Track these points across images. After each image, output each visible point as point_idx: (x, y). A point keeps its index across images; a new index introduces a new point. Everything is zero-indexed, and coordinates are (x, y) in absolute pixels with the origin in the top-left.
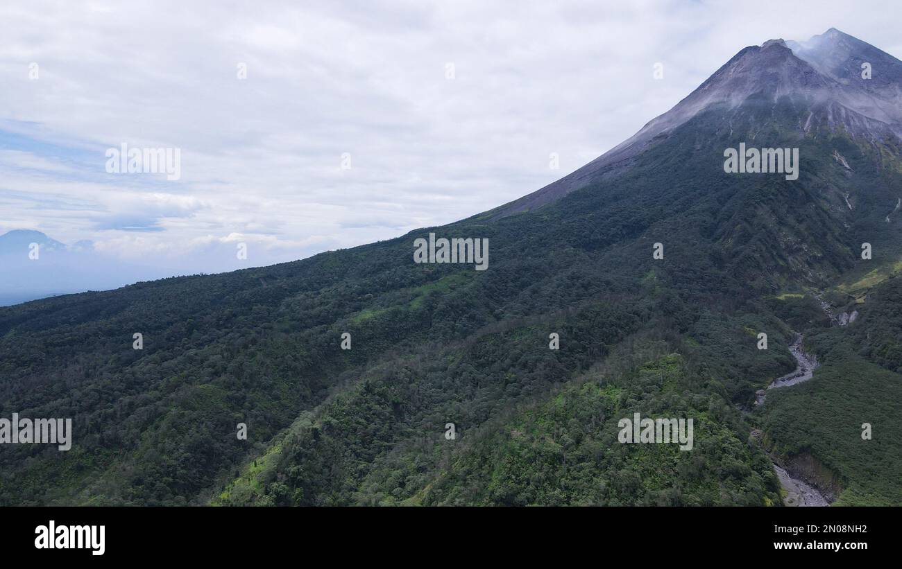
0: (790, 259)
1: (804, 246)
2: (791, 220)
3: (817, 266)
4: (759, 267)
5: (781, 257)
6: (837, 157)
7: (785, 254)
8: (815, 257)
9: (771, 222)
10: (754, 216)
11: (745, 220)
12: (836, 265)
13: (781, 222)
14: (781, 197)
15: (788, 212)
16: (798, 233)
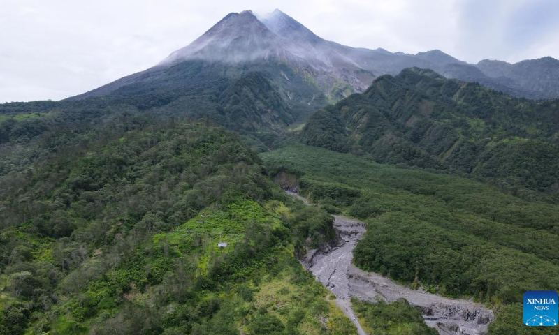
0: (262, 116)
1: (269, 110)
2: (261, 96)
3: (275, 121)
4: (245, 116)
5: (257, 114)
6: (283, 74)
7: (259, 113)
8: (275, 117)
9: (251, 95)
10: (241, 91)
11: (236, 93)
12: (285, 121)
13: (256, 97)
14: (255, 84)
15: (259, 92)
16: (265, 103)
